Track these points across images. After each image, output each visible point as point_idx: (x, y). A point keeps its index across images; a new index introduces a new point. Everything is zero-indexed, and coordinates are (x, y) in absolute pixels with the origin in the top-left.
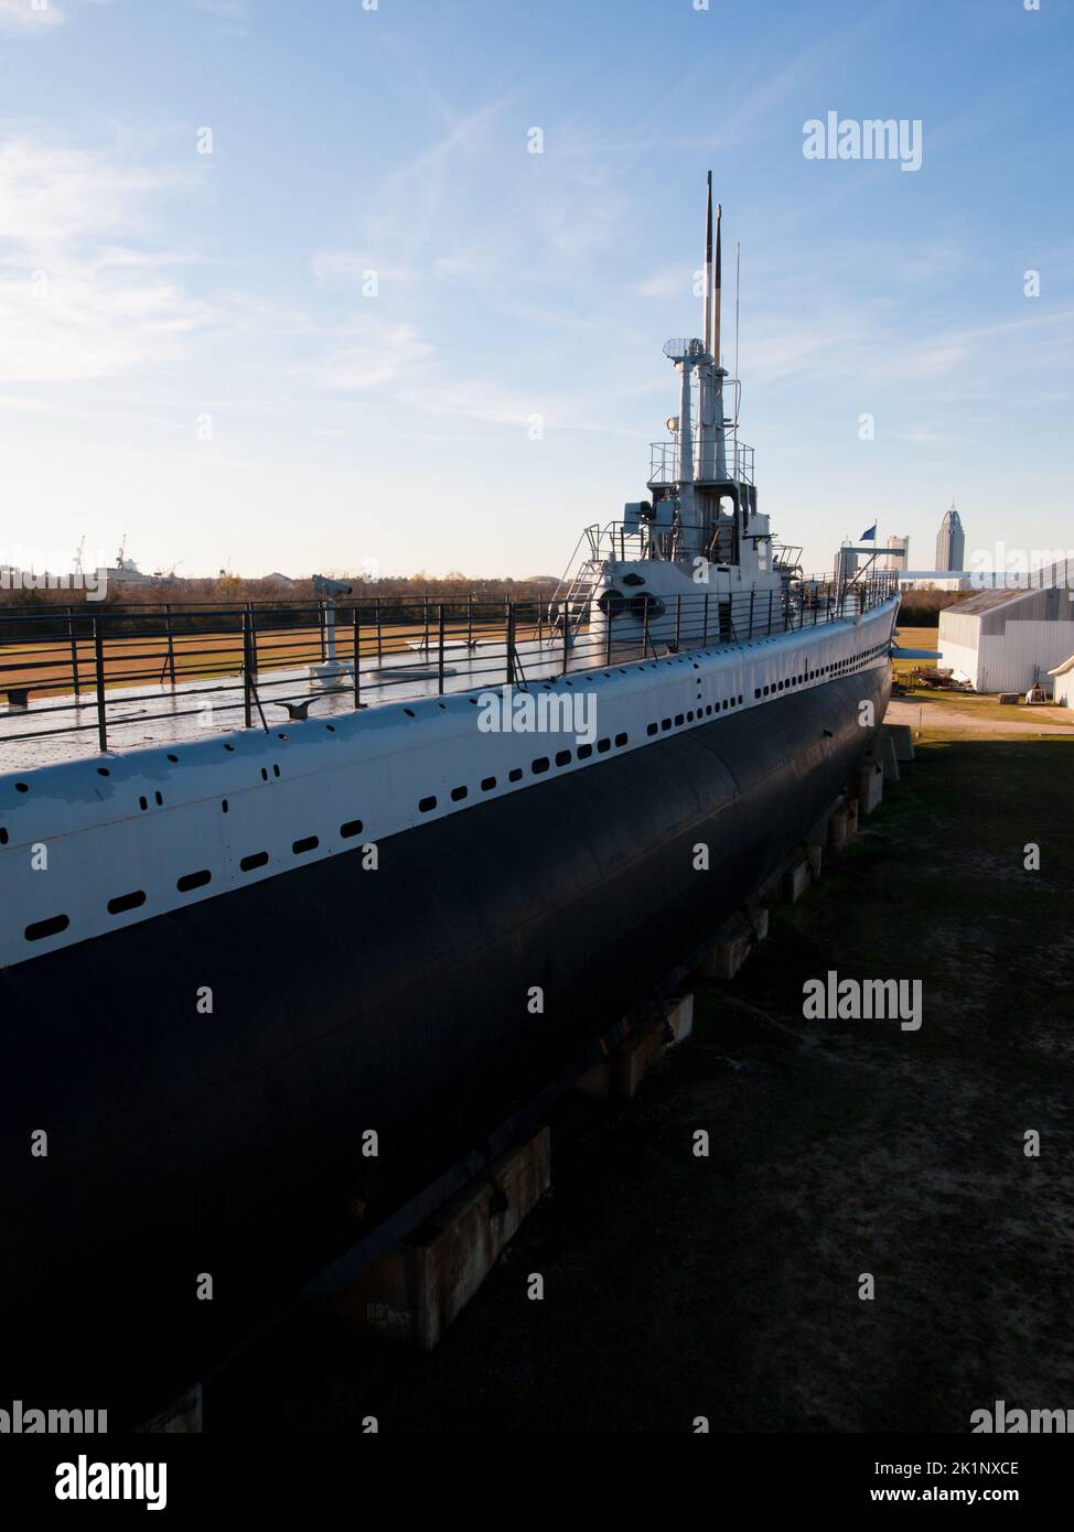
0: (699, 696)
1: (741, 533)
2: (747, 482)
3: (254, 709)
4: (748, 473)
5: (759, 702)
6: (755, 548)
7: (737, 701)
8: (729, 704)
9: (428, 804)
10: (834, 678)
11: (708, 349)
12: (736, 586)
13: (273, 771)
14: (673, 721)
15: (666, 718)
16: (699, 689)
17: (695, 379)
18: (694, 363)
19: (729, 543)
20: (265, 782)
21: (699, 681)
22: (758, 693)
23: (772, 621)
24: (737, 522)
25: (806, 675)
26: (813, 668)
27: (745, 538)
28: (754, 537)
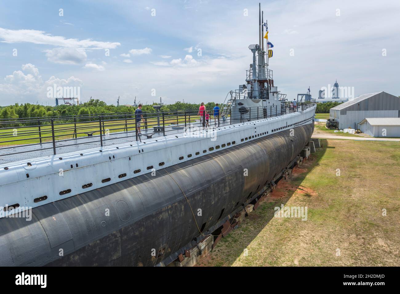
0: (256, 132)
1: (269, 91)
2: (271, 79)
3: (138, 137)
4: (271, 76)
5: (273, 133)
6: (273, 95)
7: (266, 133)
8: (264, 134)
9: (181, 158)
10: (295, 127)
11: (260, 47)
12: (268, 104)
13: (142, 151)
14: (248, 138)
15: (246, 137)
16: (255, 130)
17: (257, 54)
18: (256, 50)
19: (266, 94)
20: (140, 153)
21: (255, 128)
22: (272, 131)
23: (277, 113)
24: (268, 89)
25: (287, 126)
26: (289, 124)
27: (270, 93)
28: (273, 92)
